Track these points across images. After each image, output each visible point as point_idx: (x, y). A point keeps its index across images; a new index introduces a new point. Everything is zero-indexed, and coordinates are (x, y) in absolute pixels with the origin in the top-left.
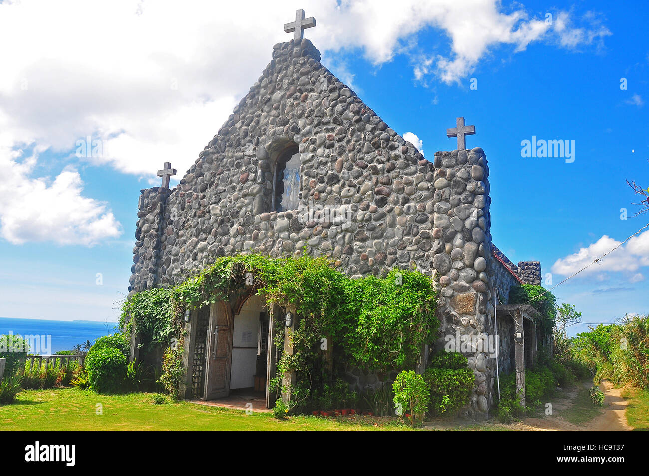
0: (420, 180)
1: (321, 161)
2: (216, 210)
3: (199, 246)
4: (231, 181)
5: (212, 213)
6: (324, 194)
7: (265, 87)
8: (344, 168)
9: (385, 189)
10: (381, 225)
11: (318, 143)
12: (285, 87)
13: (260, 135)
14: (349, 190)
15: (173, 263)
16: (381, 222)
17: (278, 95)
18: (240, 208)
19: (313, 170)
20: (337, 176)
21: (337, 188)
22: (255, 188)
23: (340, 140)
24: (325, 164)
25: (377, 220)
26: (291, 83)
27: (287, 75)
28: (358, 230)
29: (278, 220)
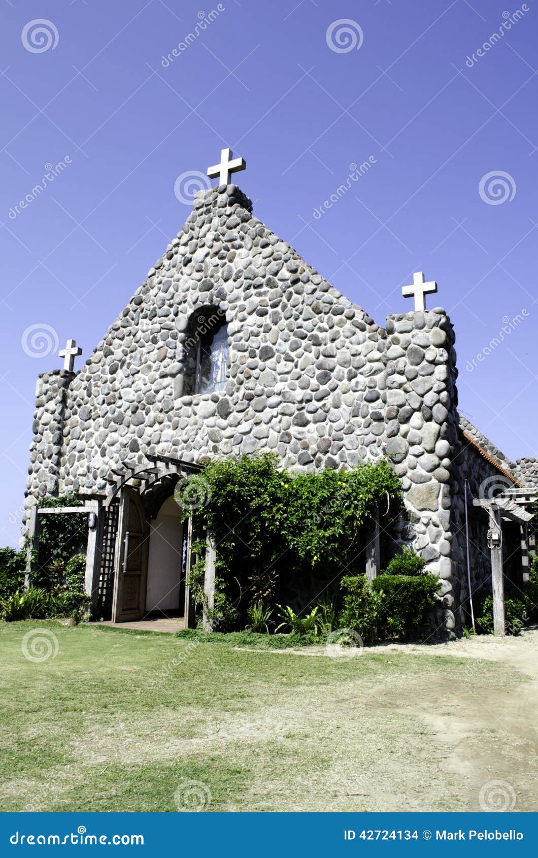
0: (370, 350)
1: (252, 332)
2: (129, 394)
3: (108, 439)
4: (146, 358)
5: (124, 398)
6: (257, 370)
7: (185, 244)
8: (279, 339)
9: (330, 362)
10: (324, 405)
11: (248, 309)
12: (209, 243)
13: (179, 304)
14: (286, 365)
15: (78, 461)
16: (323, 402)
17: (201, 253)
18: (157, 392)
19: (243, 342)
20: (271, 349)
21: (271, 362)
22: (176, 366)
23: (275, 306)
24: (257, 335)
25: (319, 400)
26: (216, 239)
27: (211, 230)
28: (297, 412)
29: (202, 403)
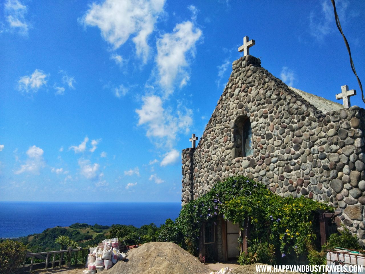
0: (319, 132)
1: (261, 126)
2: (215, 157)
3: (209, 177)
4: (220, 141)
5: (213, 159)
6: (265, 145)
7: (231, 88)
8: (274, 129)
9: (300, 139)
10: (298, 162)
11: (259, 116)
12: (240, 86)
13: (231, 115)
14: (278, 142)
15: (199, 187)
16: (298, 160)
17: (237, 90)
18: (225, 156)
19: (258, 131)
20: (271, 134)
21: (271, 141)
22: (231, 144)
23: (271, 113)
24: (264, 128)
25: (296, 159)
26: (243, 83)
27: (241, 79)
28: (286, 165)
29: (244, 161)
